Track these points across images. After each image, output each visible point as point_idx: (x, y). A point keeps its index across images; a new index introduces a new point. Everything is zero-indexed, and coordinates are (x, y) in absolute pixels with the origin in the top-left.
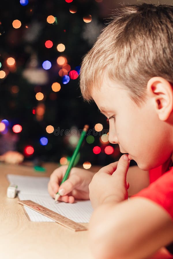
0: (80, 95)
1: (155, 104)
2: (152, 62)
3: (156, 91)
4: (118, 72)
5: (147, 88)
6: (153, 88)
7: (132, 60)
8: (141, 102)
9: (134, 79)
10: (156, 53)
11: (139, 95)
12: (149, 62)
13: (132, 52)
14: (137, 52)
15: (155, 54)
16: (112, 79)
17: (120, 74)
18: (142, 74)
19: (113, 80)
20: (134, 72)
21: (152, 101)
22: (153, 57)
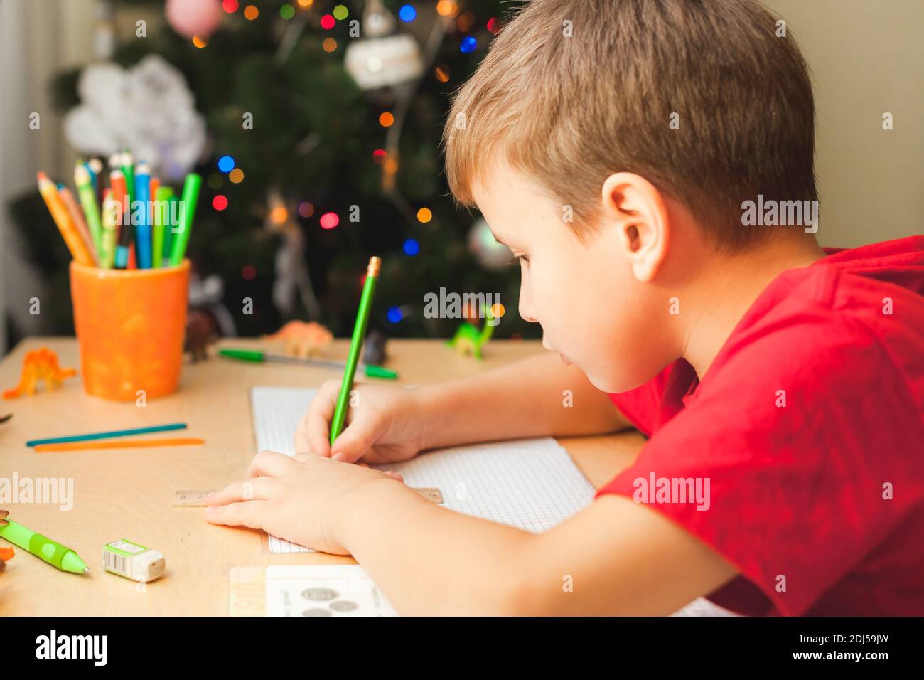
0: (447, 191)
1: (623, 239)
2: (613, 134)
3: (625, 206)
4: (529, 153)
5: (601, 197)
6: (617, 197)
7: (562, 124)
8: (588, 231)
9: (568, 172)
10: (626, 110)
11: (583, 214)
12: (607, 133)
13: (565, 104)
14: (575, 103)
15: (623, 113)
16: (517, 166)
17: (536, 159)
18: (589, 162)
19: (520, 170)
20: (570, 156)
21: (615, 231)
22: (617, 120)
